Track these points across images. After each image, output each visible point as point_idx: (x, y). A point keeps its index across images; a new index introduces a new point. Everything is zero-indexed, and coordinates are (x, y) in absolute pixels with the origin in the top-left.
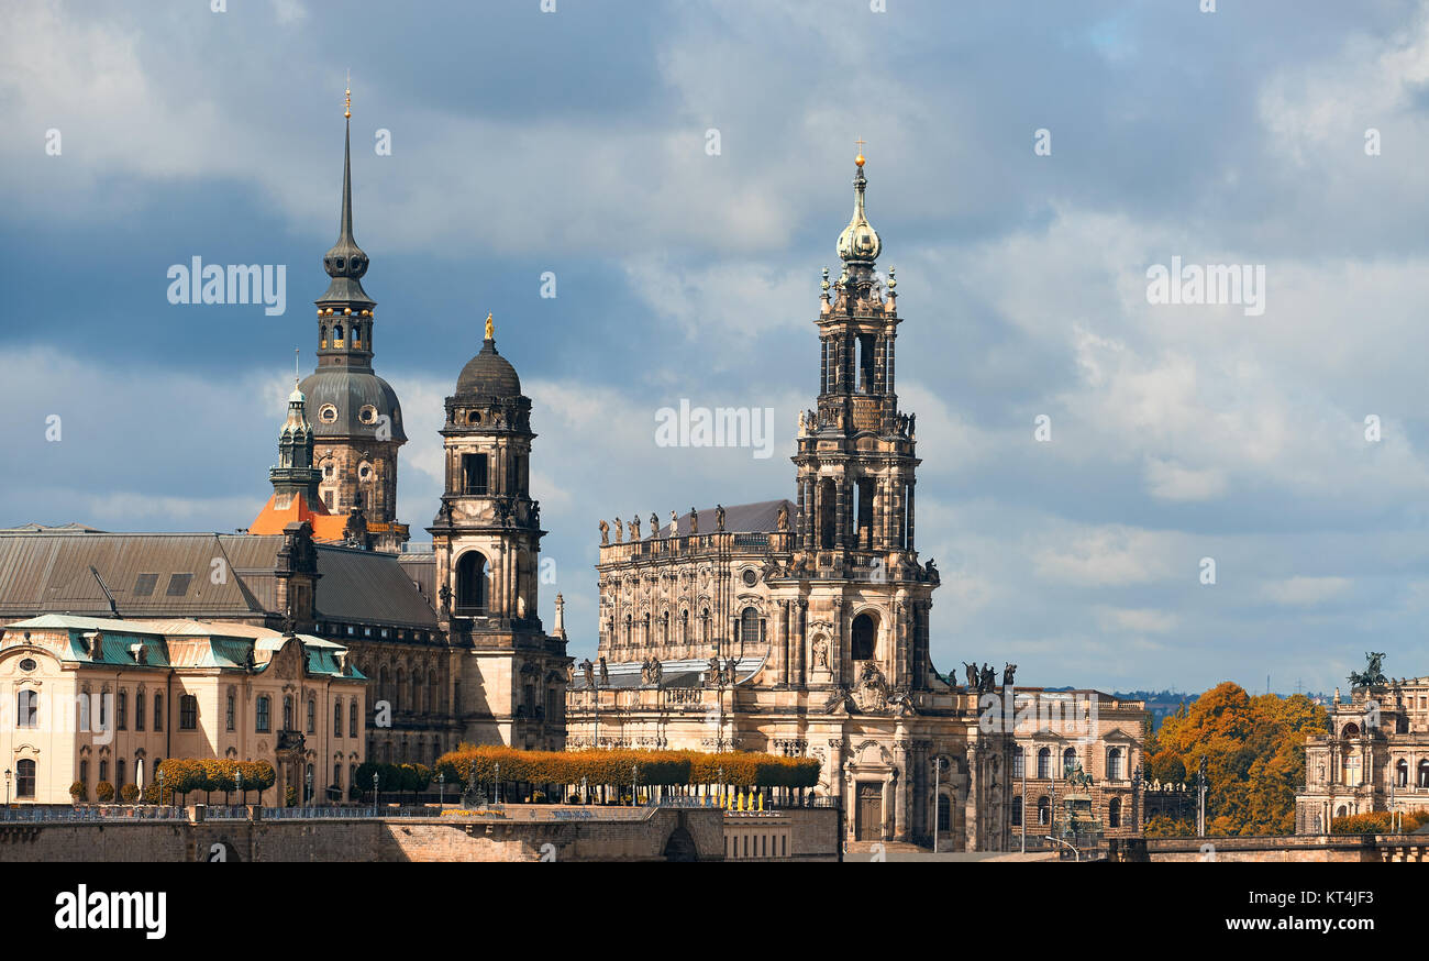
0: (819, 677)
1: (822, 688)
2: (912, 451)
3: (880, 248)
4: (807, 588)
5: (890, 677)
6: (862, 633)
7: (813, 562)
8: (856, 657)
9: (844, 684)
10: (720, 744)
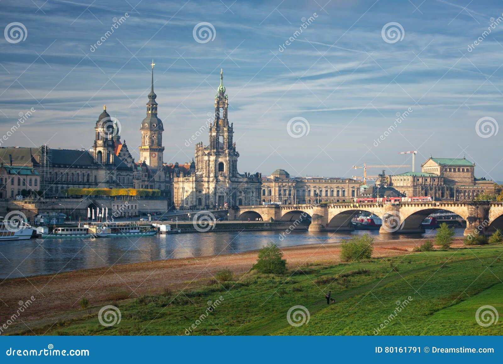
0: (212, 175)
1: (212, 177)
2: (232, 130)
3: (225, 90)
4: (209, 157)
5: (226, 175)
6: (221, 166)
7: (211, 152)
8: (219, 171)
9: (216, 177)
10: (193, 188)
